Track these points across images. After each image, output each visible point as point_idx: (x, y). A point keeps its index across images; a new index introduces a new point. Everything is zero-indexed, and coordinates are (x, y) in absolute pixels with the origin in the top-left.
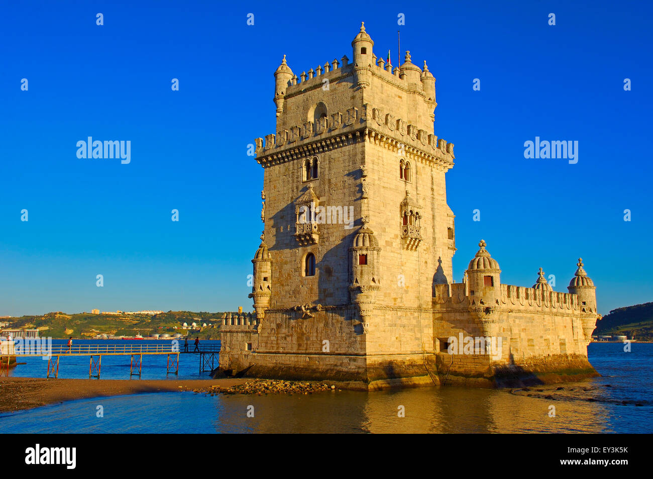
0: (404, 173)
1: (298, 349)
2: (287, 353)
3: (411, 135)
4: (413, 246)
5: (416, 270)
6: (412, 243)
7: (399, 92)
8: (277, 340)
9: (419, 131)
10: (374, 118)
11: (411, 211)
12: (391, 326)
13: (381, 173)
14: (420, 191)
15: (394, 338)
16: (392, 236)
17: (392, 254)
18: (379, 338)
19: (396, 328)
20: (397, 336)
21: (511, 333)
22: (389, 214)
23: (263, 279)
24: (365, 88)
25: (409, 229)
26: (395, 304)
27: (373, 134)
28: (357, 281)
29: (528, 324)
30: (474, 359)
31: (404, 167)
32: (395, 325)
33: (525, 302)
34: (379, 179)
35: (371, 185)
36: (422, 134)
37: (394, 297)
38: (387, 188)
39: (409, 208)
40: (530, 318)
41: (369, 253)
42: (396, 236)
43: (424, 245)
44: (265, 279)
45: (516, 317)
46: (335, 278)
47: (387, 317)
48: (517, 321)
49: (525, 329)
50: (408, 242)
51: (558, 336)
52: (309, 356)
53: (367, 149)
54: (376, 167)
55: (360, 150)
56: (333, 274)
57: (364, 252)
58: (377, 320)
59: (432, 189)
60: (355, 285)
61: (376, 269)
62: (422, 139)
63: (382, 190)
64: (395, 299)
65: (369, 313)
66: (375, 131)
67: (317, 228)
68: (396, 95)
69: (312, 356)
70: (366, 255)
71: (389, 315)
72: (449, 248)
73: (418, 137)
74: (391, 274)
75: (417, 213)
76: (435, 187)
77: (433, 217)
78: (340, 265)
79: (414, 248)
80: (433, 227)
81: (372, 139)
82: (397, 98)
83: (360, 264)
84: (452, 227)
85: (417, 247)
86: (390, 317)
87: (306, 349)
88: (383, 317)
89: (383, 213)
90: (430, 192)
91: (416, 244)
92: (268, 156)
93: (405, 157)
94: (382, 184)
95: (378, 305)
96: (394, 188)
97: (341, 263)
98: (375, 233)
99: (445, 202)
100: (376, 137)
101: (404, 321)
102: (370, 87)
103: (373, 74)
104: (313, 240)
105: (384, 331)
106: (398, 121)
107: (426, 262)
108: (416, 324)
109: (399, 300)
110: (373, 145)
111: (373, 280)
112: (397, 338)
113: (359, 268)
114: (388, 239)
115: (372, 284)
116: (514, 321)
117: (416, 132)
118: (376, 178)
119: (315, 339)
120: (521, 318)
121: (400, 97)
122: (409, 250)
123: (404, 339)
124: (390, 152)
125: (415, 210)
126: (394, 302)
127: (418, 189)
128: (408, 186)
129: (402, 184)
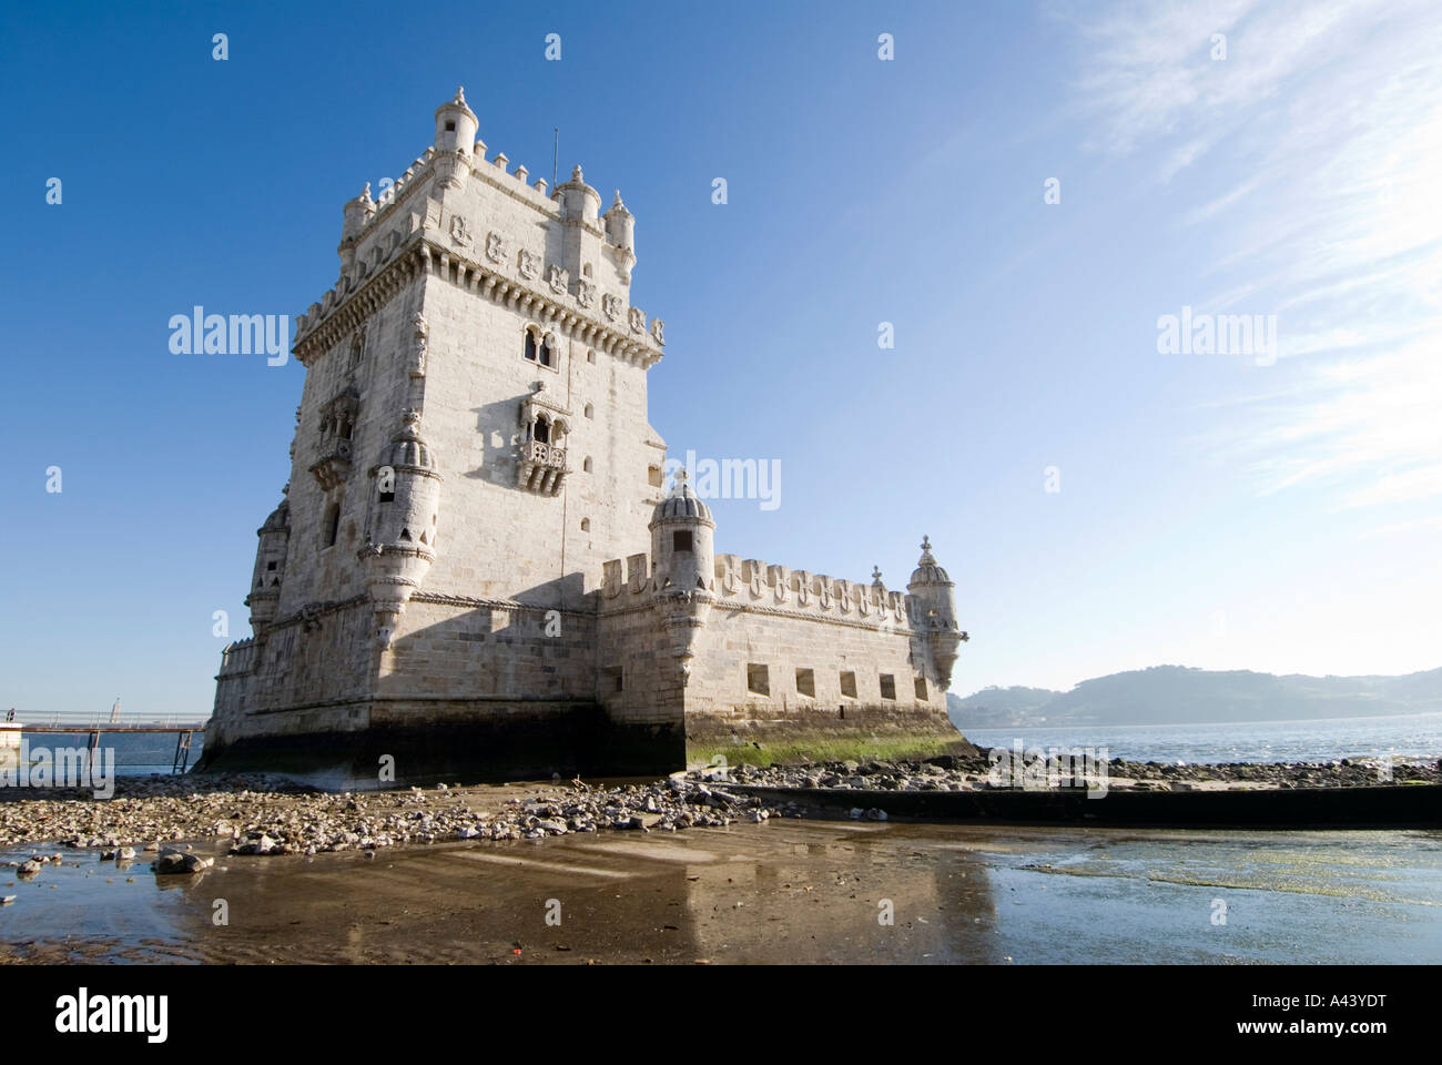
0: (541, 350)
3: (553, 282)
4: (544, 483)
5: (554, 531)
6: (540, 476)
7: (542, 218)
10: (450, 230)
11: (541, 416)
13: (470, 339)
14: (578, 390)
15: (474, 666)
17: (487, 495)
18: (427, 662)
19: (485, 642)
20: (487, 660)
21: (750, 655)
22: (486, 417)
24: (448, 188)
25: (532, 448)
26: (486, 594)
27: (445, 260)
29: (796, 639)
30: (659, 706)
31: (539, 341)
32: (485, 637)
33: (789, 595)
34: (462, 347)
35: (436, 353)
38: (484, 367)
39: (535, 409)
40: (801, 628)
41: (400, 477)
43: (583, 487)
45: (766, 623)
46: (358, 543)
48: (767, 631)
49: (789, 648)
50: (529, 473)
51: (876, 669)
54: (454, 324)
55: (420, 292)
56: (357, 536)
59: (612, 392)
61: (415, 510)
62: (581, 296)
63: (469, 368)
64: (486, 584)
66: (448, 252)
68: (533, 221)
71: (465, 615)
72: (648, 501)
73: (572, 290)
75: (560, 422)
76: (617, 389)
77: (612, 440)
79: (549, 489)
80: (611, 457)
81: (445, 272)
82: (538, 228)
84: (659, 464)
85: (556, 486)
90: (606, 395)
91: (551, 481)
93: (542, 323)
96: (505, 371)
99: (645, 420)
100: (453, 269)
106: (521, 252)
107: (585, 521)
110: (448, 285)
111: (408, 535)
112: (484, 665)
114: (478, 463)
115: (403, 543)
116: (760, 631)
118: (454, 343)
120: (781, 625)
121: (545, 227)
122: (538, 491)
124: (499, 307)
125: (554, 416)
126: (484, 590)
127: (576, 384)
128: (546, 375)
129: (531, 370)
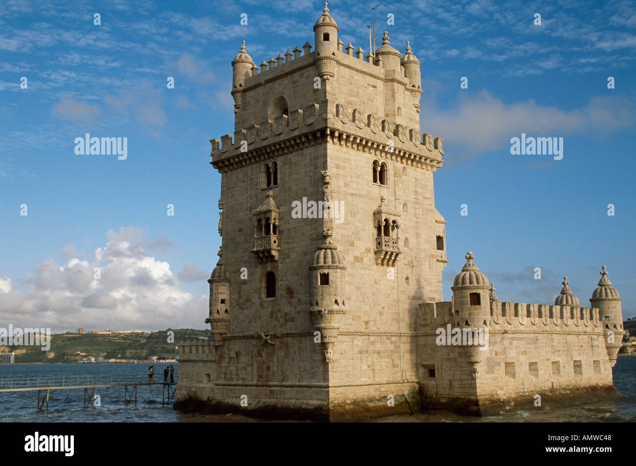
0: (380, 175)
1: (258, 381)
2: (247, 386)
3: (386, 131)
4: (389, 260)
5: (393, 288)
6: (388, 257)
7: (373, 81)
8: (237, 370)
9: (397, 126)
10: (337, 115)
11: (386, 220)
12: (360, 352)
13: (349, 179)
14: (399, 196)
15: (365, 367)
16: (363, 250)
17: (363, 271)
18: (346, 366)
19: (367, 355)
20: (370, 363)
21: (506, 358)
22: (360, 225)
23: (220, 301)
24: (328, 79)
25: (383, 241)
26: (366, 328)
27: (337, 134)
28: (317, 304)
29: (529, 346)
31: (379, 169)
32: (367, 352)
33: (526, 320)
34: (346, 185)
35: (335, 193)
36: (400, 129)
37: (366, 320)
38: (356, 194)
39: (384, 217)
40: (532, 339)
41: (331, 272)
42: (368, 250)
43: (405, 258)
44: (223, 301)
45: (513, 339)
46: (297, 301)
47: (356, 342)
48: (515, 343)
49: (526, 352)
50: (382, 257)
51: (572, 358)
52: (270, 388)
53: (329, 151)
54: (341, 172)
55: (322, 153)
56: (295, 295)
57: (326, 271)
58: (344, 346)
59: (416, 192)
60: (316, 308)
61: (339, 289)
62: (400, 136)
63: (350, 197)
64: (367, 323)
65: (333, 340)
66: (339, 130)
67: (277, 243)
68: (368, 84)
69: (272, 388)
70: (328, 274)
71: (359, 341)
72: (437, 260)
73: (396, 133)
74: (361, 294)
75: (394, 222)
76: (419, 190)
77: (418, 224)
78: (301, 285)
79: (390, 263)
80: (417, 236)
81: (336, 140)
82: (371, 88)
83: (321, 285)
84: (441, 235)
85: (394, 261)
86: (360, 343)
87: (267, 381)
88: (351, 343)
89: (350, 224)
90: (413, 196)
91: (393, 258)
92: (224, 159)
93: (380, 158)
94: (350, 191)
95: (344, 330)
96: (365, 194)
97: (303, 283)
98: (340, 248)
99: (433, 207)
100: (340, 138)
101: (379, 346)
102: (335, 78)
103: (339, 63)
104: (273, 257)
105: (353, 359)
106: (369, 116)
107: (407, 278)
108: (394, 349)
109: (371, 324)
110: (337, 147)
111: (336, 302)
112: (369, 366)
113: (320, 289)
114: (357, 254)
115: (335, 307)
116: (511, 343)
117: (393, 128)
118: (342, 184)
119: (275, 369)
120: (521, 339)
121: (374, 87)
122: (385, 265)
123: (377, 367)
124: (361, 153)
125: (391, 219)
126: (365, 326)
127: (397, 193)
128: (384, 191)
129: (376, 189)
